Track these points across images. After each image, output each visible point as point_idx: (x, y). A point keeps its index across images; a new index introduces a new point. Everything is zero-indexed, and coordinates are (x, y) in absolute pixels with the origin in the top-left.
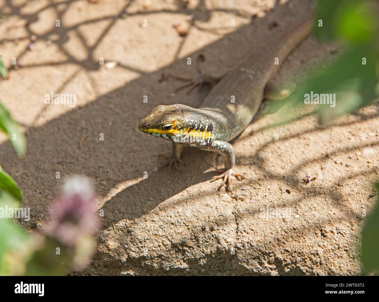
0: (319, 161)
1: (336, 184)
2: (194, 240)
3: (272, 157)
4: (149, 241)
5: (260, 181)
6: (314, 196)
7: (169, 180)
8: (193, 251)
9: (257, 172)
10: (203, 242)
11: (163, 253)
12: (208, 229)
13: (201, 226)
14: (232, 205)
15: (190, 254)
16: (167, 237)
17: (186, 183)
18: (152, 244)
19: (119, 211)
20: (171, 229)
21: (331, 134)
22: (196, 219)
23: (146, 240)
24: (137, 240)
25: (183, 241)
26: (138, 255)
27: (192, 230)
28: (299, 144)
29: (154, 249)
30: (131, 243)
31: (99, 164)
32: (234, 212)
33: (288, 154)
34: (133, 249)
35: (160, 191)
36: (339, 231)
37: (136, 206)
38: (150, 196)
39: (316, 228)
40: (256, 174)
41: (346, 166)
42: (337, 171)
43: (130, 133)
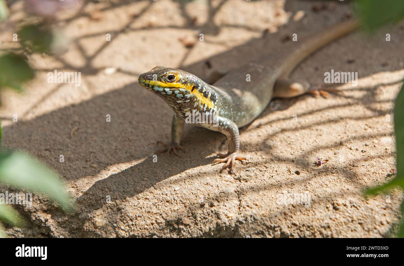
0: (332, 149)
1: (350, 165)
2: (191, 218)
3: (281, 145)
4: (141, 218)
5: (267, 164)
6: (326, 175)
7: (166, 163)
8: (190, 230)
9: (264, 157)
10: (201, 219)
11: (155, 232)
12: (207, 205)
13: (199, 203)
14: (235, 185)
15: (186, 233)
16: (161, 215)
17: (185, 166)
18: (144, 221)
19: (109, 189)
20: (166, 207)
21: (346, 126)
22: (194, 197)
23: (137, 217)
24: (127, 217)
25: (179, 218)
26: (128, 234)
27: (189, 208)
28: (311, 134)
29: (146, 226)
30: (120, 221)
31: (91, 150)
32: (236, 191)
33: (298, 143)
34: (123, 227)
35: (156, 173)
36: (353, 204)
37: (128, 185)
38: (145, 177)
39: (327, 202)
40: (263, 158)
41: (362, 152)
42: (353, 155)
43: (126, 125)
